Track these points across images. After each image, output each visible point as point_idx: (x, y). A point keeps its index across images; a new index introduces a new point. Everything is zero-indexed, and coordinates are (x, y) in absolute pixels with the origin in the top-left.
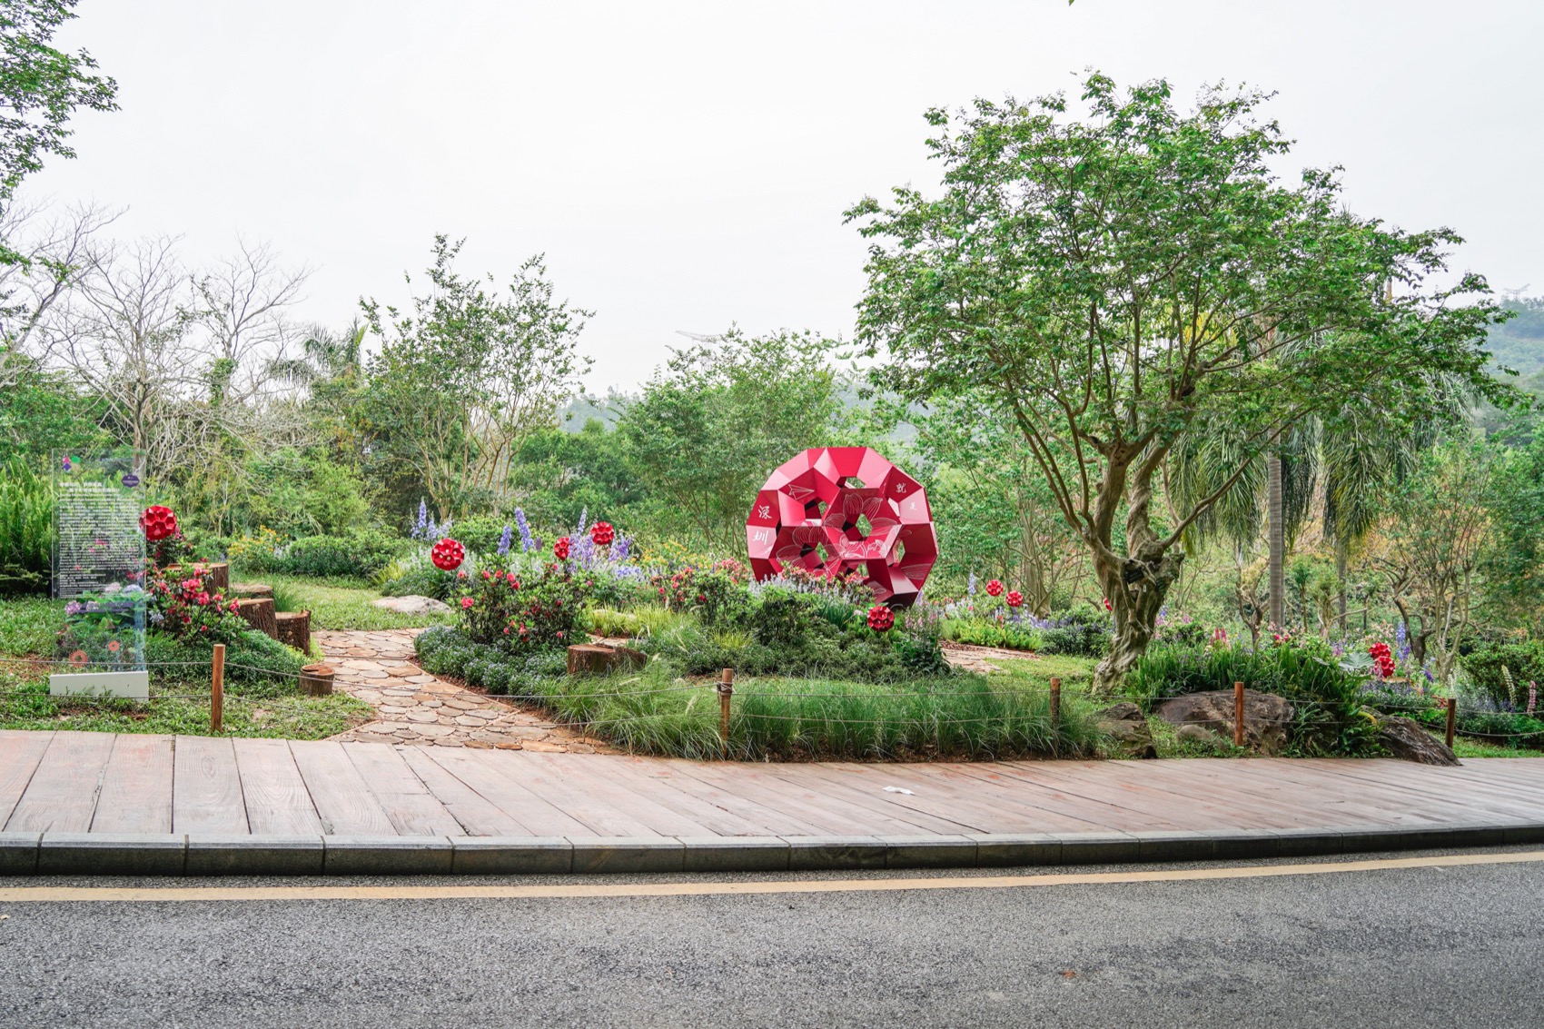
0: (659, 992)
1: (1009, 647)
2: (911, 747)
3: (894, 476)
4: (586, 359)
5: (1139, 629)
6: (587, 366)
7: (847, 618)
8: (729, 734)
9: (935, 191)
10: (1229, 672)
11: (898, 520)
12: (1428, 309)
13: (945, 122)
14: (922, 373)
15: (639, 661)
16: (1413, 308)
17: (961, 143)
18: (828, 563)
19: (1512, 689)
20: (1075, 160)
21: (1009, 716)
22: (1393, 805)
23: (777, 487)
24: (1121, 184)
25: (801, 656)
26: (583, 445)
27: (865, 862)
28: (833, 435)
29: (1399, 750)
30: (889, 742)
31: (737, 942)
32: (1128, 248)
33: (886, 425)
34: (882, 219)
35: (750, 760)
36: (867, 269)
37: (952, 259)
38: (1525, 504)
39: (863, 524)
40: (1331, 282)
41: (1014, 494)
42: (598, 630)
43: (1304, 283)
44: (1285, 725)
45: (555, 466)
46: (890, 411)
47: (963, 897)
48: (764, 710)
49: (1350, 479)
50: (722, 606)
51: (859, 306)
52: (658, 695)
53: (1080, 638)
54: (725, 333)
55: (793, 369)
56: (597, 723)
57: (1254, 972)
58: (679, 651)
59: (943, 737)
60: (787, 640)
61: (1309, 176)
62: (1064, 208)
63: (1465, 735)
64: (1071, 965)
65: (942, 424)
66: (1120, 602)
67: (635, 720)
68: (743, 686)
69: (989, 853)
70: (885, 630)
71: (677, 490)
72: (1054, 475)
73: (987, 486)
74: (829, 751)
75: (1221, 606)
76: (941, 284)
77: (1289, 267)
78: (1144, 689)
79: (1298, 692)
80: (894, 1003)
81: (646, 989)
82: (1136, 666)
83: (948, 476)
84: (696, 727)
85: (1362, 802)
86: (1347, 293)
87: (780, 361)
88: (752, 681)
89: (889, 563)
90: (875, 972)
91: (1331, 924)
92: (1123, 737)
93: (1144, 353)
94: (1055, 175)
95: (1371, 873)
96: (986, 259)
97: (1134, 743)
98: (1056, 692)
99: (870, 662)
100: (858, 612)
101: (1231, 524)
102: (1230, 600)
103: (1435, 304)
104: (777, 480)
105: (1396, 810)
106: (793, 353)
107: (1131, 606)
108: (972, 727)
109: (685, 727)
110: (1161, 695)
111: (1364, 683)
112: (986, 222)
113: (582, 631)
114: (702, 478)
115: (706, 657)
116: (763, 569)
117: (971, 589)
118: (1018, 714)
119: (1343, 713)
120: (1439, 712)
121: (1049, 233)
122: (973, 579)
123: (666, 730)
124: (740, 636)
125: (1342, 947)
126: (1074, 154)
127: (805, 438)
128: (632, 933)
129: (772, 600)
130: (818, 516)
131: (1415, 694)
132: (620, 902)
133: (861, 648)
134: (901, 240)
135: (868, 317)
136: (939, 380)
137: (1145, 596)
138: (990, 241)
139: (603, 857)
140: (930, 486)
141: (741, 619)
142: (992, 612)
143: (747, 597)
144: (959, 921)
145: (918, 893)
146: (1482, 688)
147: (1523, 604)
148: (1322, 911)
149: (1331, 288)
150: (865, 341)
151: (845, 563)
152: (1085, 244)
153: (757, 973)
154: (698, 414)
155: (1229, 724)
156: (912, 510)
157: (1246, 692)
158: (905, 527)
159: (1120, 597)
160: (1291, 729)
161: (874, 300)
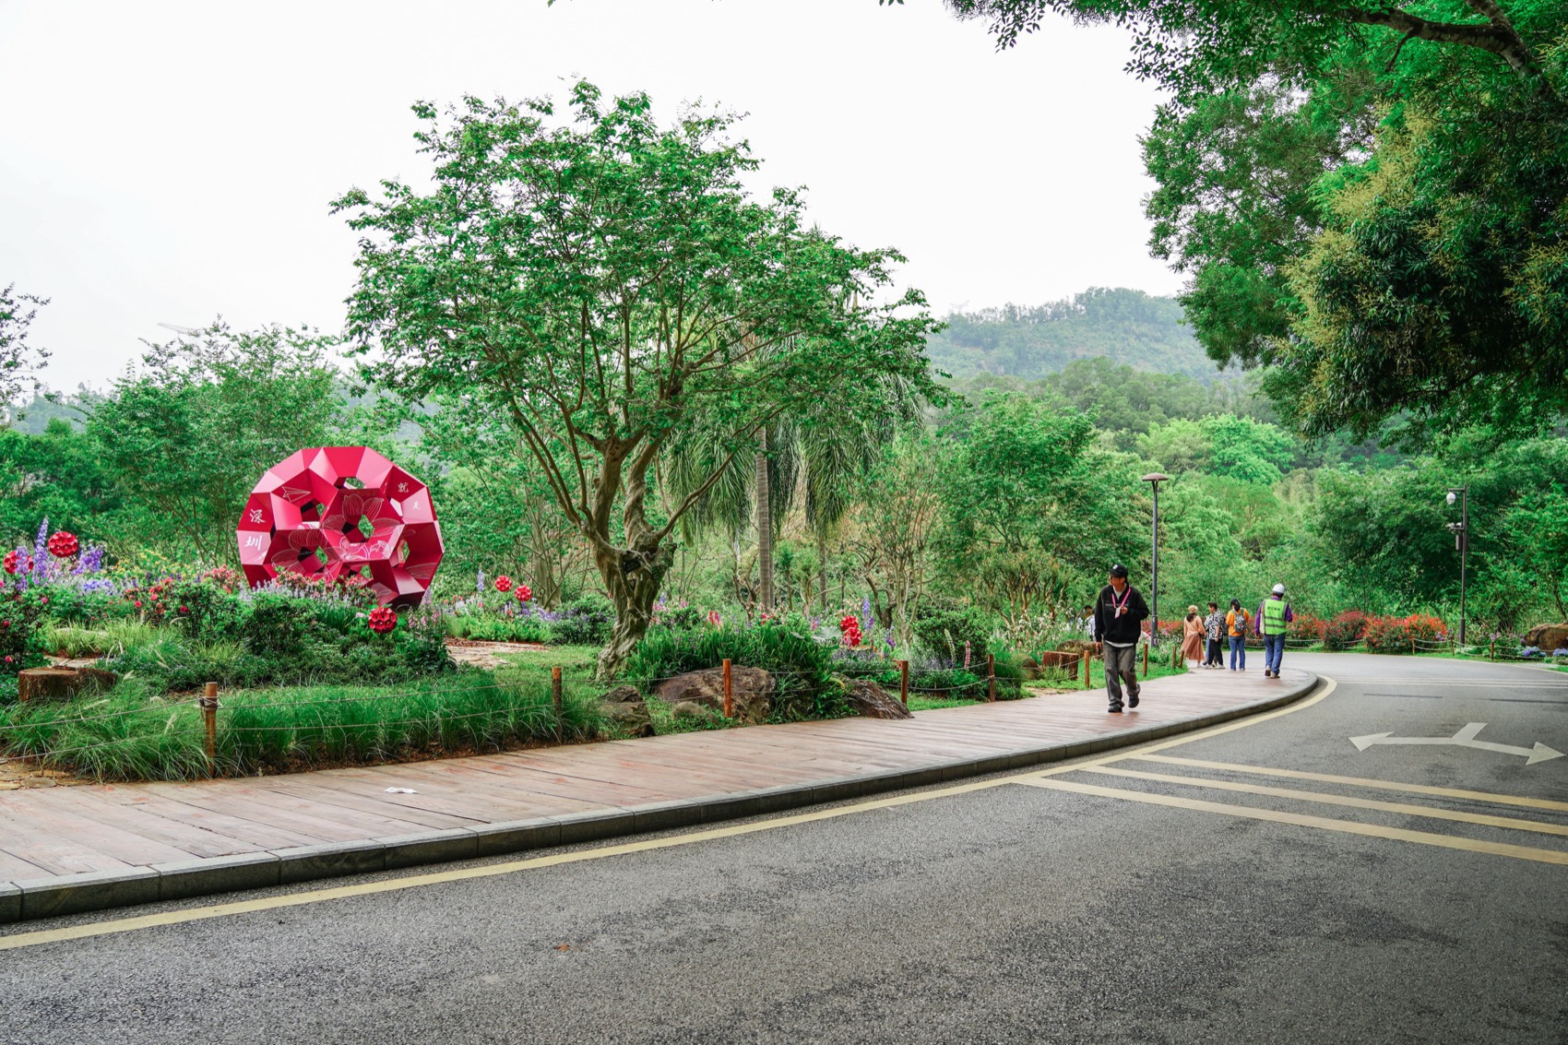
0: (124, 1034)
1: (519, 640)
2: (416, 747)
3: (395, 476)
4: (40, 351)
5: (638, 616)
6: (43, 360)
7: (348, 621)
8: (216, 751)
9: (426, 188)
10: (719, 651)
11: (400, 520)
12: (877, 319)
13: (433, 115)
14: (418, 370)
15: (108, 681)
16: (867, 317)
17: (451, 138)
18: (329, 567)
19: (953, 649)
20: (563, 164)
21: (512, 708)
22: (856, 758)
23: (270, 490)
24: (606, 190)
25: (299, 664)
26: (47, 448)
27: (362, 866)
28: (334, 434)
29: (863, 708)
30: (391, 743)
31: (219, 966)
32: (615, 252)
33: (390, 425)
34: (375, 213)
35: (240, 776)
36: (357, 263)
37: (443, 256)
38: (965, 490)
39: (365, 525)
40: (798, 292)
41: (521, 491)
42: (61, 650)
43: (774, 291)
44: (768, 695)
45: (12, 472)
46: (394, 410)
47: (463, 888)
48: (254, 722)
49: (825, 471)
50: (208, 616)
51: (348, 301)
52: (132, 716)
53: (587, 627)
54: (209, 326)
55: (287, 365)
56: (57, 753)
57: (731, 921)
58: (158, 667)
59: (447, 733)
60: (283, 648)
61: (779, 194)
62: (553, 211)
63: (918, 691)
64: (566, 939)
65: (447, 423)
66: (620, 591)
67: (104, 745)
68: (230, 700)
69: (490, 842)
70: (388, 631)
71: (159, 495)
72: (552, 472)
73: (496, 484)
74: (329, 758)
75: (721, 591)
76: (432, 281)
77: (760, 276)
78: (643, 672)
79: (779, 664)
80: (387, 1003)
81: (109, 1032)
82: (635, 650)
83: (456, 475)
84: (177, 747)
85: (831, 758)
86: (811, 302)
87: (273, 359)
88: (240, 692)
89: (393, 564)
90: (369, 973)
91: (801, 868)
92: (623, 719)
93: (634, 354)
94: (543, 177)
95: (836, 819)
96: (479, 257)
97: (633, 723)
98: (558, 681)
99: (373, 664)
100: (360, 615)
101: (724, 514)
102: (728, 585)
103: (885, 314)
104: (269, 482)
105: (858, 761)
106: (289, 349)
107: (630, 594)
108: (476, 722)
109: (164, 748)
110: (659, 676)
111: (835, 652)
112: (476, 219)
113: (39, 653)
114: (188, 482)
115: (190, 671)
116: (257, 575)
117: (480, 585)
118: (521, 705)
119: (817, 680)
120: (895, 674)
121: (539, 235)
122: (482, 576)
123: (142, 753)
124: (229, 647)
125: (809, 888)
126: (563, 157)
127: (306, 439)
128: (95, 975)
129: (263, 607)
130: (316, 518)
131: (878, 660)
132: (82, 943)
133: (364, 651)
134: (392, 234)
135: (356, 312)
136: (434, 378)
137: (642, 585)
138: (484, 240)
139: (60, 898)
140: (437, 485)
141: (230, 629)
142: (501, 608)
143: (235, 605)
144: (457, 912)
145: (417, 890)
146: (930, 650)
147: (965, 576)
148: (794, 858)
149: (797, 297)
150: (356, 337)
151: (346, 565)
152: (573, 246)
153: (240, 995)
154: (181, 414)
155: (719, 698)
156: (416, 509)
157: (734, 668)
158: (408, 527)
159: (619, 587)
160: (774, 699)
161: (364, 296)
